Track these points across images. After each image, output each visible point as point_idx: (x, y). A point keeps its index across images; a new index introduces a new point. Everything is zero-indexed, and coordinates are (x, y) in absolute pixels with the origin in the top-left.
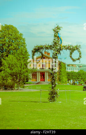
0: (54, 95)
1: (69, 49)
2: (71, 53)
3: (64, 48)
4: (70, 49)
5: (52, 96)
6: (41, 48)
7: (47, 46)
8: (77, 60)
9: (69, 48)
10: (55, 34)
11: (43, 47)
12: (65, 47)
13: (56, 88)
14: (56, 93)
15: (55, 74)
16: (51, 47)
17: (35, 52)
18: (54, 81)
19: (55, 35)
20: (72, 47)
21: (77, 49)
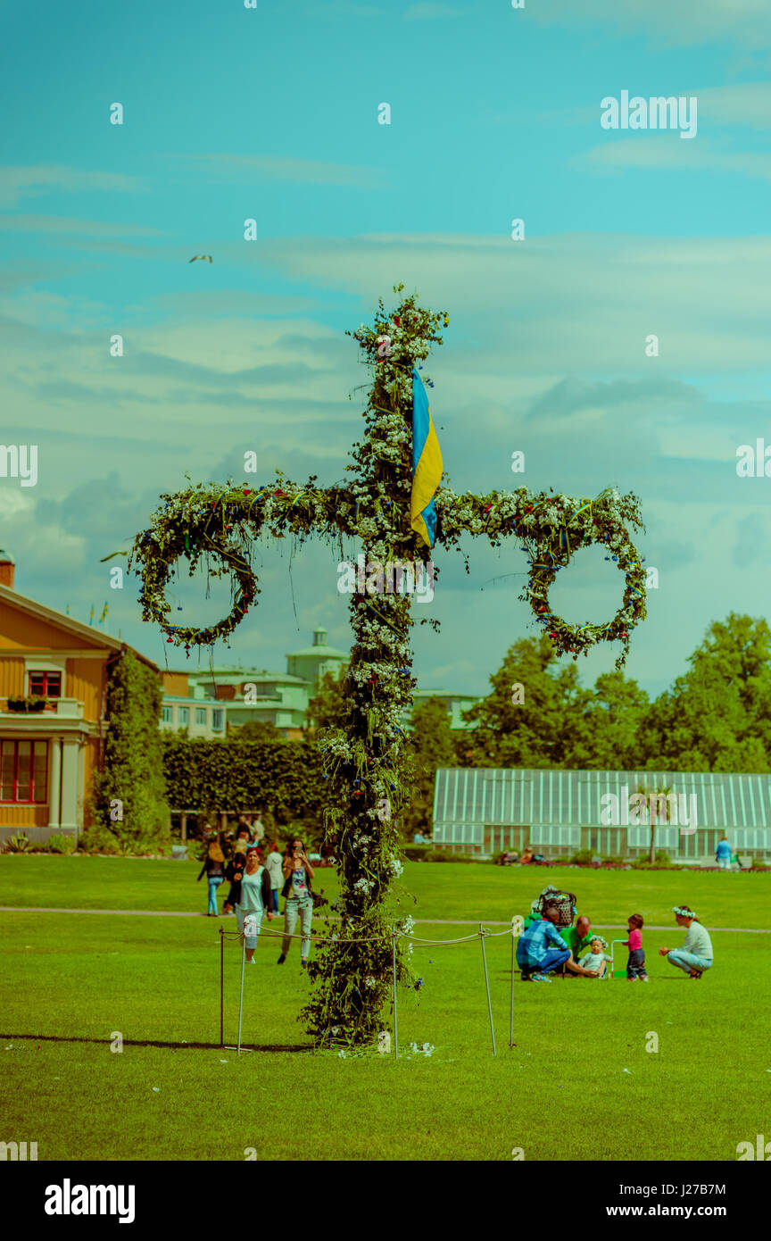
0: (371, 982)
1: (523, 532)
2: (543, 572)
3: (477, 524)
4: (540, 532)
5: (350, 986)
6: (239, 516)
7: (298, 496)
8: (604, 643)
9: (529, 520)
10: (380, 383)
11: (261, 503)
12: (481, 509)
13: (385, 910)
14: (384, 961)
15: (386, 773)
16: (343, 509)
17: (174, 549)
18: (365, 840)
19: (389, 387)
20: (553, 511)
21: (607, 530)
